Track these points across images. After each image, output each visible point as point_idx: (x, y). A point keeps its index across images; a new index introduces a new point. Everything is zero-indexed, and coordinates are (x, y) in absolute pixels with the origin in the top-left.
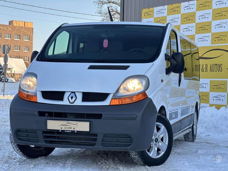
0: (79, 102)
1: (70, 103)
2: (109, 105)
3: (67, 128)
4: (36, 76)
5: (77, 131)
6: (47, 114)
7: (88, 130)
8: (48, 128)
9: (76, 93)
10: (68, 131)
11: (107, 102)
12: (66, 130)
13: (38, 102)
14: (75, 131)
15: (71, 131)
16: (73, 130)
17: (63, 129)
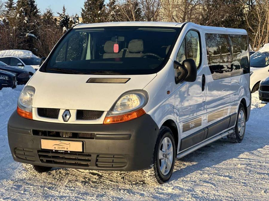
1: (64, 121)
2: (102, 123)
3: (61, 148)
5: (70, 151)
6: (40, 133)
7: (81, 151)
8: (42, 148)
9: (70, 110)
10: (61, 151)
11: (100, 121)
12: (59, 150)
13: (33, 119)
14: (68, 151)
15: (64, 151)
16: (66, 150)
17: (56, 149)
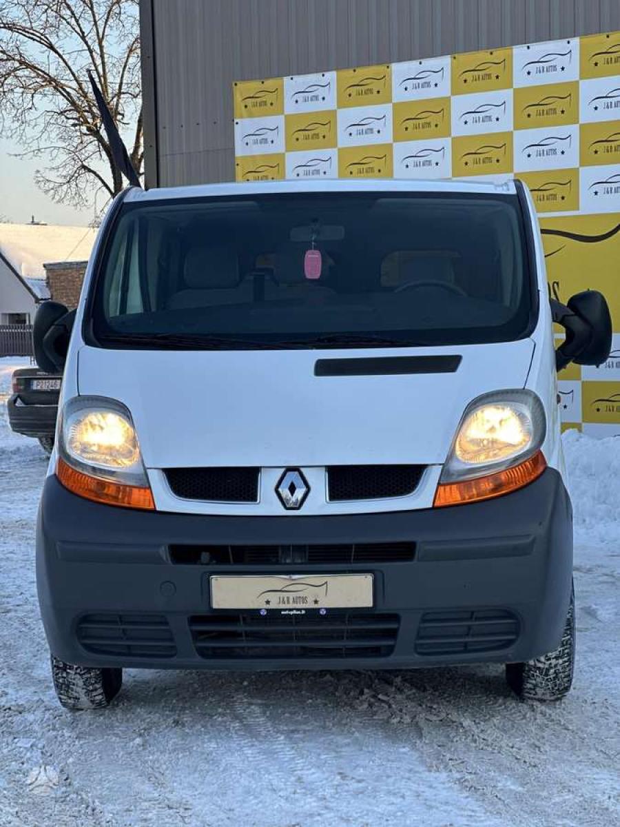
0: (319, 503)
1: (288, 509)
2: (430, 505)
3: (291, 601)
4: (122, 409)
5: (326, 609)
6: (205, 556)
7: (371, 605)
8: (215, 606)
9: (303, 470)
10: (292, 613)
11: (422, 498)
12: (285, 610)
13: (158, 509)
14: (319, 609)
15: (303, 612)
16: (311, 605)
17: (272, 606)
